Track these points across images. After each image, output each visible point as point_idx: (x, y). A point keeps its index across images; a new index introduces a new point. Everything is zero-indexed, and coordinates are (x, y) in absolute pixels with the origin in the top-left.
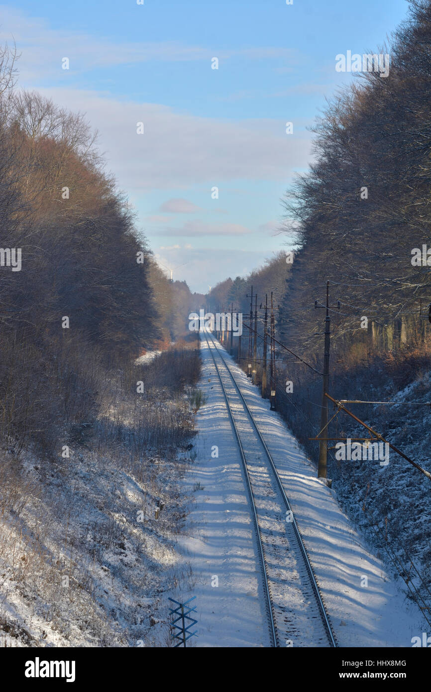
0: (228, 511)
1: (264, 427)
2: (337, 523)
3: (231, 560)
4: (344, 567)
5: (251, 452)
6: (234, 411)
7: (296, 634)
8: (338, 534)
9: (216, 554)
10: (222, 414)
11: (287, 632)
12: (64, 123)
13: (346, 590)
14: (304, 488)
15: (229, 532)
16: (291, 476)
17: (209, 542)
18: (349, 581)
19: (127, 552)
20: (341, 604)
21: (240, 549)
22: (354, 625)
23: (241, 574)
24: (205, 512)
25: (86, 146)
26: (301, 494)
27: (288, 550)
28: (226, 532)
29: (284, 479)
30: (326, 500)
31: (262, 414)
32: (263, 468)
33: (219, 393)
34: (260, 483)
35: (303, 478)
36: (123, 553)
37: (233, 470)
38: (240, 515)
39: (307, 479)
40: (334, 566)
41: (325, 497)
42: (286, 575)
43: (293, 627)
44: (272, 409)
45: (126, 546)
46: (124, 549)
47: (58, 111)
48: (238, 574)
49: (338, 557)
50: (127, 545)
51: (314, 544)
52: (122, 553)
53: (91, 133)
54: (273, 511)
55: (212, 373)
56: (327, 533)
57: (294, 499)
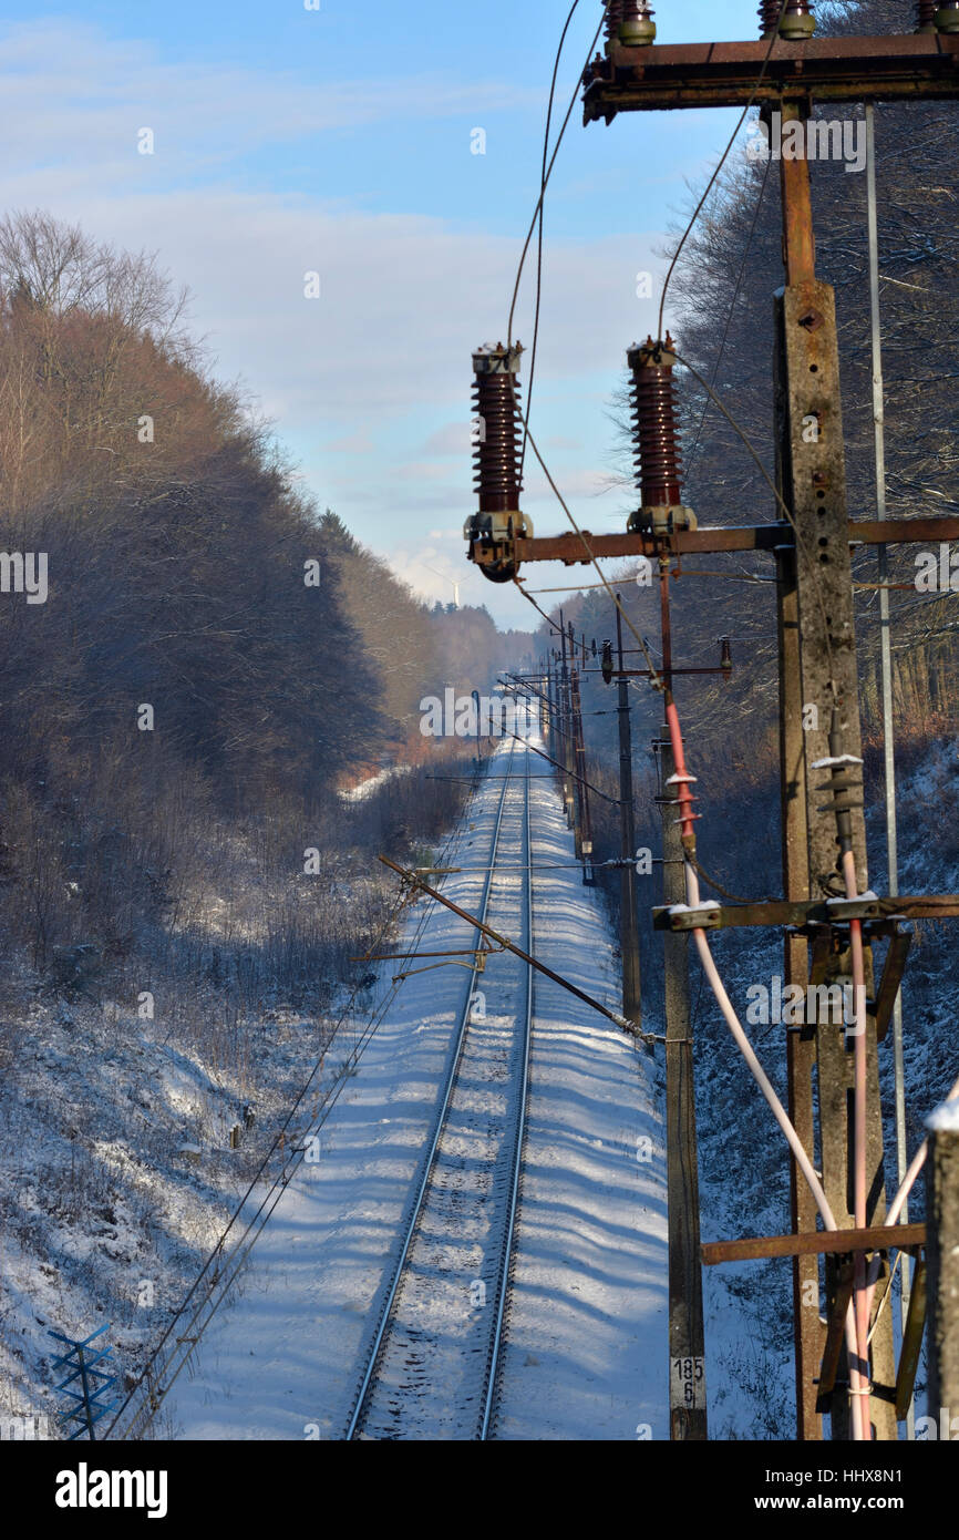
0: (386, 1121)
1: (548, 925)
2: (622, 1133)
3: (346, 1232)
4: (595, 1231)
5: (495, 984)
6: (496, 893)
7: (420, 1390)
8: (617, 1156)
9: (321, 1220)
10: (467, 901)
11: (401, 1387)
12: (110, 275)
13: (575, 1285)
14: (580, 1056)
15: (369, 1169)
16: (560, 1032)
17: (316, 1193)
18: (593, 1263)
19: (118, 1228)
20: (549, 1315)
21: (375, 1204)
22: (559, 1362)
23: (353, 1263)
24: (339, 1126)
25: (163, 324)
26: (568, 1071)
27: (483, 1201)
28: (363, 1169)
29: (544, 1040)
30: (621, 1082)
31: (559, 894)
32: (507, 1018)
33: (480, 854)
34: (486, 1053)
35: (588, 1036)
36: (110, 1231)
37: (438, 1027)
38: (408, 1127)
39: (596, 1037)
40: (571, 1231)
41: (619, 1075)
42: (454, 1257)
43: (421, 1374)
44: (586, 882)
45: (116, 1215)
46: (113, 1222)
47: (95, 250)
48: (346, 1262)
49: (591, 1208)
50: (120, 1210)
51: (547, 1183)
52: (106, 1231)
53: (173, 293)
54: (487, 1114)
55: (485, 809)
56: (588, 1156)
57: (546, 1083)
